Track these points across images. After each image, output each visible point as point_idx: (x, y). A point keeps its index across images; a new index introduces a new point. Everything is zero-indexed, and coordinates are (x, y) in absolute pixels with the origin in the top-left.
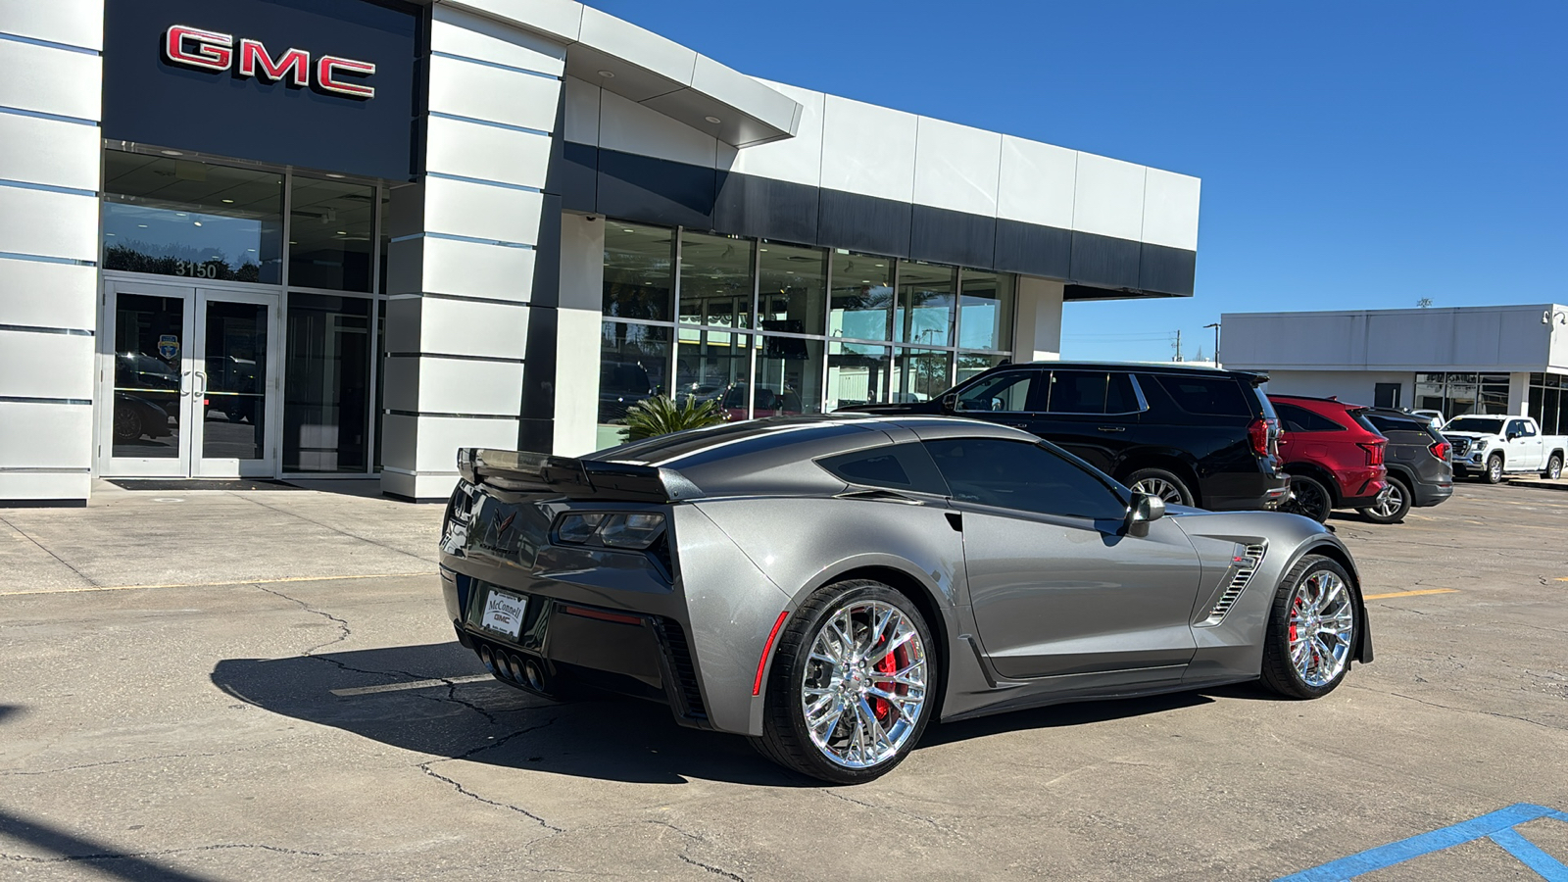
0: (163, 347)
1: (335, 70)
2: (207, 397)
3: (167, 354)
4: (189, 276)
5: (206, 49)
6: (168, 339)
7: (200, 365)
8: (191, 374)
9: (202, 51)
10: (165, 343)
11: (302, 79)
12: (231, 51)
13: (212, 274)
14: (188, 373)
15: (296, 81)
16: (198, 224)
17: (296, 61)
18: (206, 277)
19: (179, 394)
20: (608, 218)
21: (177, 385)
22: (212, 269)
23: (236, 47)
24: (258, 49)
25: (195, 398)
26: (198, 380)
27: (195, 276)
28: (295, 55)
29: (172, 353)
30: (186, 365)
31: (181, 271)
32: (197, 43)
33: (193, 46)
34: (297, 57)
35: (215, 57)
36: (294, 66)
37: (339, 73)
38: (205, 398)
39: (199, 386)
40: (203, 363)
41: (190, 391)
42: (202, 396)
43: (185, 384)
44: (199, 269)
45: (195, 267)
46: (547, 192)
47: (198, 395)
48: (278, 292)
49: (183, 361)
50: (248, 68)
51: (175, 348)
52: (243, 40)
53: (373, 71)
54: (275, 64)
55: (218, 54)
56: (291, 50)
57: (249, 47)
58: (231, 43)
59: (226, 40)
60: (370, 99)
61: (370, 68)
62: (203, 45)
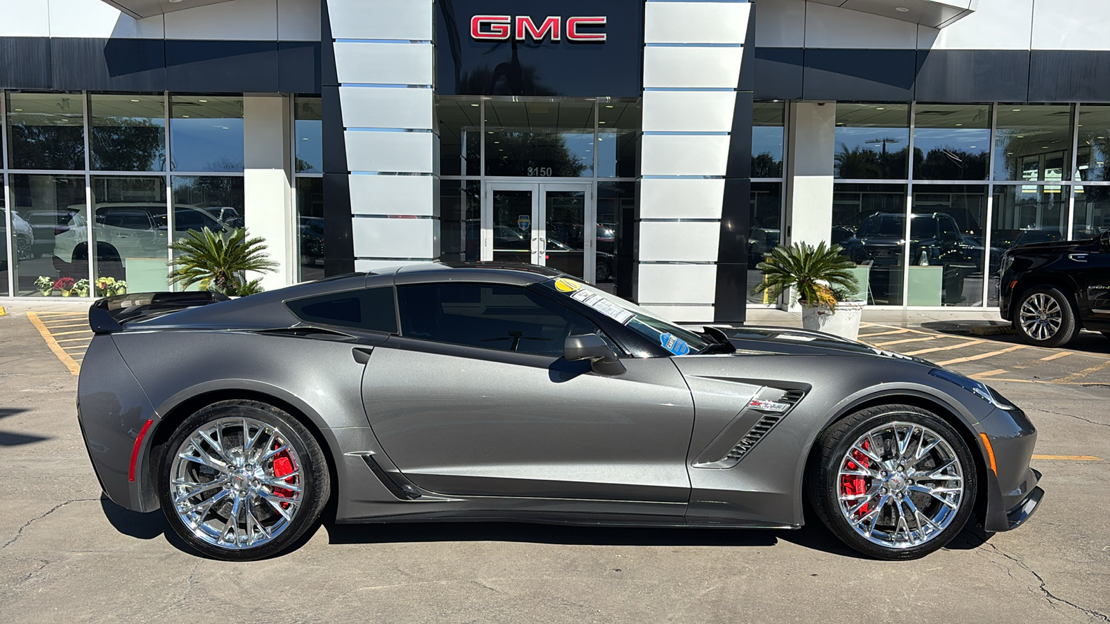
0: (521, 223)
1: (578, 25)
2: (547, 254)
3: (524, 227)
4: (535, 176)
5: (494, 27)
6: (524, 218)
7: (543, 234)
9: (492, 29)
10: (522, 221)
11: (556, 36)
12: (509, 26)
13: (549, 174)
14: (536, 239)
15: (552, 38)
16: (600, 139)
17: (552, 24)
18: (546, 176)
19: (530, 253)
20: (838, 102)
21: (529, 247)
22: (549, 170)
23: (513, 23)
24: (527, 20)
25: (540, 255)
26: (541, 243)
27: (539, 176)
28: (550, 21)
29: (526, 226)
30: (534, 234)
31: (530, 173)
32: (489, 24)
33: (486, 26)
34: (552, 22)
35: (500, 32)
36: (551, 27)
37: (581, 28)
38: (546, 255)
39: (543, 248)
40: (544, 232)
41: (537, 250)
42: (545, 253)
43: (534, 246)
44: (541, 171)
45: (539, 170)
46: (740, 90)
47: (542, 253)
48: (591, 183)
49: (533, 231)
50: (520, 35)
51: (527, 223)
52: (517, 17)
53: (605, 22)
54: (538, 29)
55: (501, 30)
56: (548, 17)
57: (521, 21)
58: (509, 21)
59: (507, 19)
60: (603, 42)
61: (603, 20)
62: (492, 25)
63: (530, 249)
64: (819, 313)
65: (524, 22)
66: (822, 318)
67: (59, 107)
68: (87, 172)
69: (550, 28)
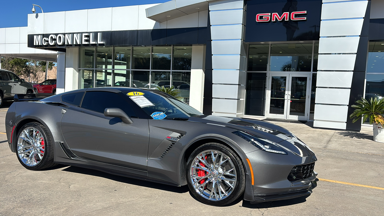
3: (283, 90)
4: (288, 71)
5: (264, 18)
7: (290, 93)
8: (287, 95)
9: (263, 18)
12: (270, 17)
13: (294, 70)
15: (285, 20)
17: (285, 15)
18: (292, 71)
19: (284, 100)
22: (294, 69)
26: (289, 96)
27: (290, 71)
31: (286, 70)
32: (262, 17)
33: (261, 18)
35: (266, 19)
37: (296, 16)
38: (291, 100)
39: (289, 98)
40: (290, 92)
41: (287, 99)
42: (290, 100)
43: (286, 97)
44: (291, 69)
45: (290, 69)
46: (362, 36)
47: (289, 100)
48: (310, 74)
49: (286, 92)
50: (273, 20)
51: (284, 88)
52: (273, 13)
53: (306, 13)
54: (280, 17)
55: (267, 18)
56: (284, 13)
57: (274, 15)
58: (270, 15)
59: (269, 14)
60: (305, 20)
61: (305, 12)
62: (263, 17)
63: (284, 98)
64: (379, 128)
65: (275, 15)
66: (379, 130)
67: (147, 51)
68: (150, 70)
69: (285, 17)
